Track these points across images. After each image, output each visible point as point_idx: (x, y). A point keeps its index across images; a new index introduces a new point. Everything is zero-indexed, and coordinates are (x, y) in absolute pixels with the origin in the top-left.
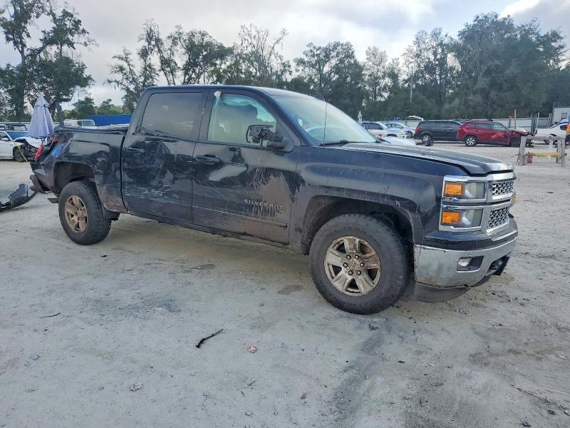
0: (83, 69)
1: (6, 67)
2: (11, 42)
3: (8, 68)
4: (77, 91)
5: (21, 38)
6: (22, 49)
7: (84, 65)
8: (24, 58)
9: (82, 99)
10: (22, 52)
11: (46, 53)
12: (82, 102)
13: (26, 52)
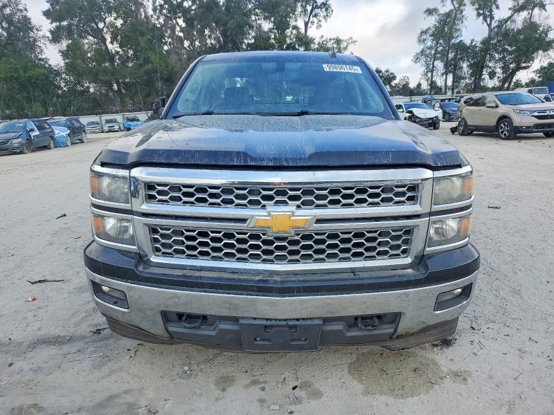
0: (548, 31)
1: (470, 42)
2: (481, 17)
3: (472, 43)
4: (539, 57)
5: (491, 11)
6: (491, 22)
7: (550, 27)
8: (491, 30)
9: (545, 65)
10: (489, 25)
11: (514, 21)
12: (545, 68)
13: (494, 24)
